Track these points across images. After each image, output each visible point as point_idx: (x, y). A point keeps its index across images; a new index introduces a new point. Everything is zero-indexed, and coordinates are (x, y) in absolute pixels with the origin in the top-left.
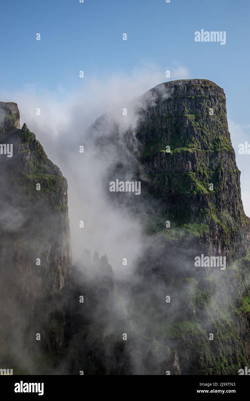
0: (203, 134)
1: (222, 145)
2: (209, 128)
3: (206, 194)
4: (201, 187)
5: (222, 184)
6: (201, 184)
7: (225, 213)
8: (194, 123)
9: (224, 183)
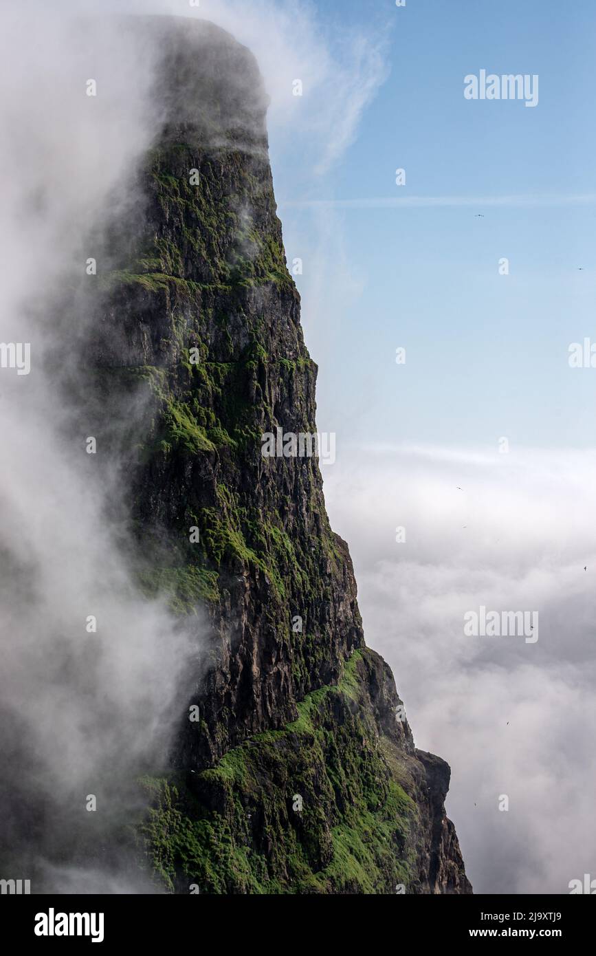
0: (191, 220)
1: (262, 265)
2: (215, 199)
3: (208, 453)
4: (188, 424)
5: (263, 414)
6: (188, 415)
7: (269, 522)
8: (161, 179)
9: (269, 408)
